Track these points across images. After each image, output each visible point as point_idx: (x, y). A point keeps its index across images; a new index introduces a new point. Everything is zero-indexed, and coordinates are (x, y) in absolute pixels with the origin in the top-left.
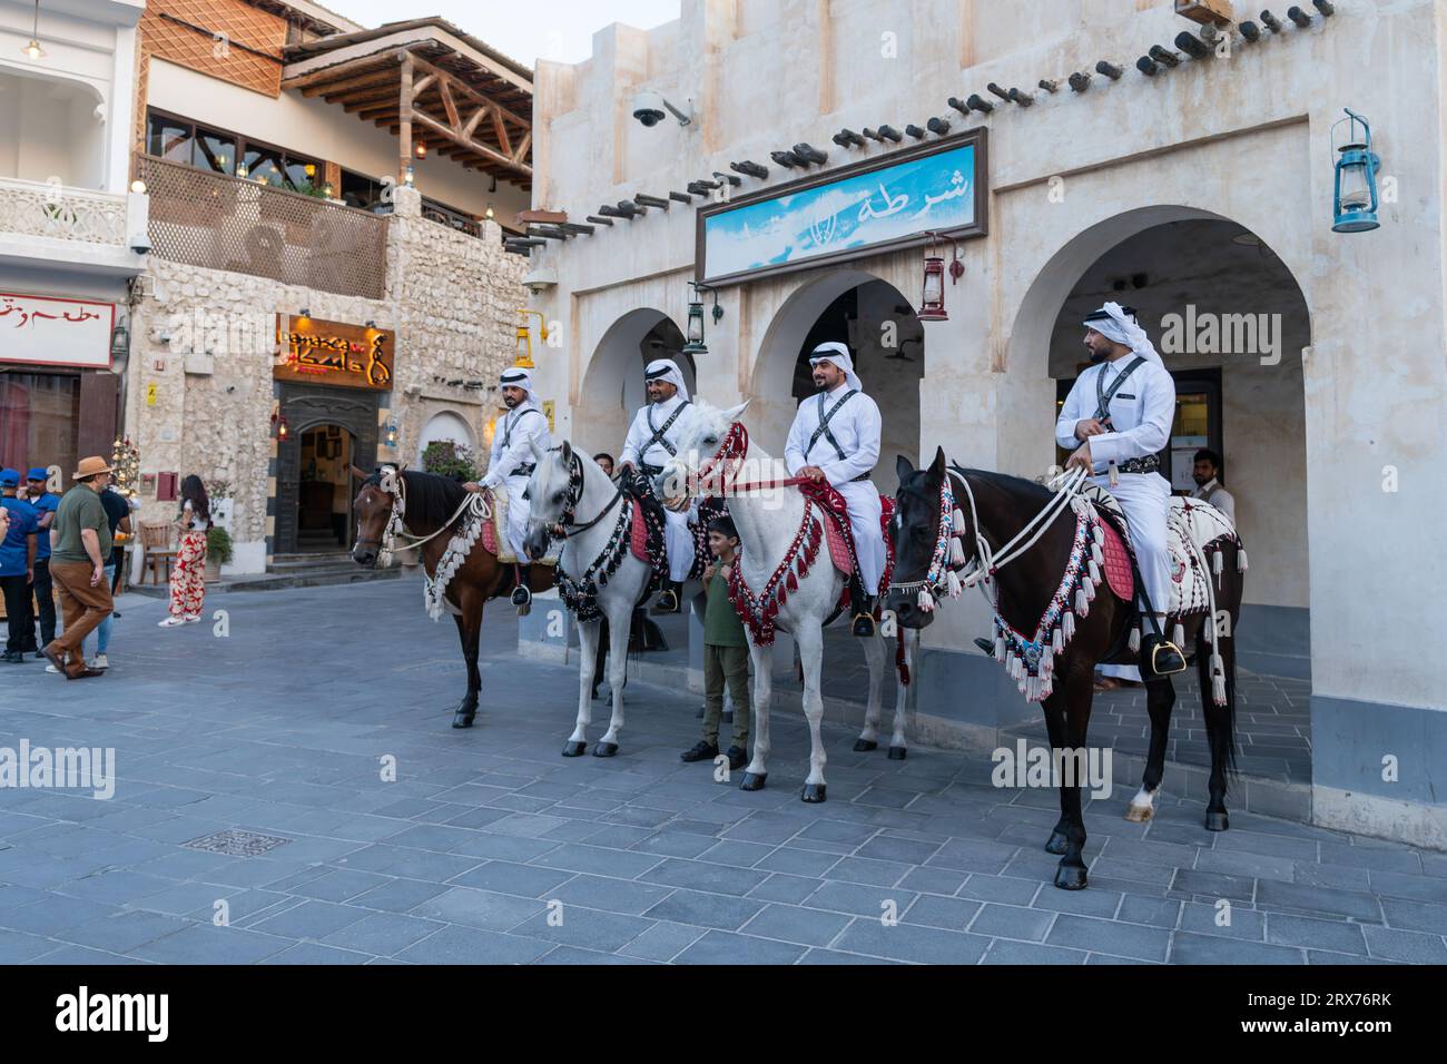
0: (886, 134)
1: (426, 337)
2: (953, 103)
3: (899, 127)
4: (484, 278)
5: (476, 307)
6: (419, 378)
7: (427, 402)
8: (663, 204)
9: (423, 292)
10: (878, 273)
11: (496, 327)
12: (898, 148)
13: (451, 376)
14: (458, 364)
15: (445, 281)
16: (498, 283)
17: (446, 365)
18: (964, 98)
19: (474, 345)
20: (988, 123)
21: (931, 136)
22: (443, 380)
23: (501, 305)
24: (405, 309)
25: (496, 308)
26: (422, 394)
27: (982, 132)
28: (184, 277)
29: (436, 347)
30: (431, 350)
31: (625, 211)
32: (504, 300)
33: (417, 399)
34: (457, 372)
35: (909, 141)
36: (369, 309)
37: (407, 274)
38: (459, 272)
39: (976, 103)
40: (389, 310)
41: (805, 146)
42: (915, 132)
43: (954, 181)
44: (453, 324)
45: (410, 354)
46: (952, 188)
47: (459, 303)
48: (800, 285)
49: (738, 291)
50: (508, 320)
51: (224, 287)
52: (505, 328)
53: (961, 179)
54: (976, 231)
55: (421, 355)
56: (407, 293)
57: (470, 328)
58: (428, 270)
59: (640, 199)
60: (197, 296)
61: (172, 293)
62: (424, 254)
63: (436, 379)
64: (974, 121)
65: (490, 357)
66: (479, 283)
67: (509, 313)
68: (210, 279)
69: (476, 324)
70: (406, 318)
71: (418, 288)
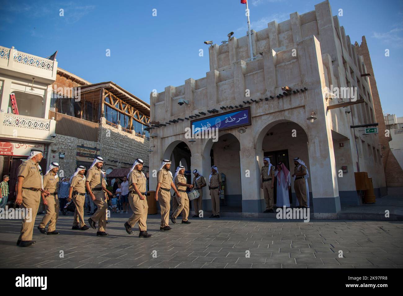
0: (231, 107)
1: (106, 151)
2: (244, 102)
3: (233, 106)
4: (118, 137)
5: (116, 144)
7: (107, 165)
8: (183, 120)
10: (230, 132)
11: (120, 148)
12: (233, 110)
13: (112, 159)
14: (113, 157)
15: (110, 138)
16: (121, 138)
17: (110, 157)
18: (246, 101)
19: (116, 152)
20: (250, 105)
21: (239, 108)
22: (110, 160)
23: (121, 143)
24: (102, 144)
25: (120, 144)
26: (106, 163)
27: (249, 107)
28: (59, 137)
29: (108, 153)
30: (108, 154)
31: (174, 122)
34: (112, 158)
35: (235, 109)
36: (95, 144)
37: (103, 136)
38: (113, 136)
39: (248, 102)
40: (99, 144)
41: (215, 109)
42: (236, 107)
43: (244, 115)
44: (112, 148)
45: (103, 155)
46: (244, 117)
47: (113, 143)
50: (123, 147)
51: (67, 139)
52: (122, 149)
53: (246, 115)
54: (250, 124)
55: (105, 154)
56: (103, 141)
57: (115, 149)
59: (179, 119)
60: (62, 141)
61: (57, 141)
62: (106, 132)
63: (108, 160)
64: (247, 105)
65: (119, 155)
67: (123, 145)
68: (64, 138)
69: (116, 148)
70: (103, 146)
71: (105, 139)
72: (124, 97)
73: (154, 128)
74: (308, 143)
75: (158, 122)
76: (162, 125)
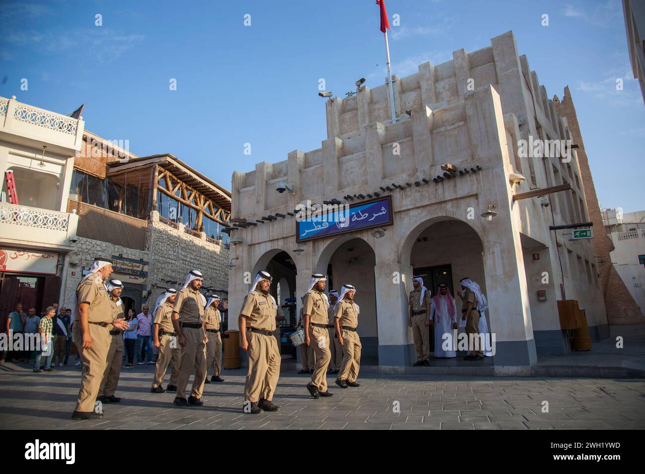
0: (361, 196)
1: (159, 264)
2: (381, 188)
3: (364, 194)
4: (178, 243)
5: (175, 254)
6: (157, 280)
7: (159, 288)
8: (283, 216)
9: (159, 249)
10: (359, 236)
11: (181, 262)
12: (364, 200)
13: (168, 279)
14: (169, 275)
15: (166, 245)
16: (182, 245)
17: (166, 275)
18: (385, 187)
19: (174, 268)
20: (392, 194)
21: (374, 197)
22: (164, 280)
23: (183, 253)
24: (153, 254)
25: (182, 255)
26: (158, 286)
27: (390, 196)
28: (83, 242)
29: (162, 268)
30: (161, 270)
31: (270, 219)
32: (185, 252)
33: (155, 287)
34: (169, 277)
35: (367, 199)
36: (141, 254)
37: (154, 242)
38: (170, 241)
39: (388, 189)
40: (148, 255)
41: (335, 199)
42: (369, 196)
43: (382, 210)
44: (168, 260)
45: (154, 271)
46: (382, 212)
47: (170, 252)
48: (332, 240)
49: (311, 242)
50: (185, 259)
51: (96, 246)
52: (184, 262)
53: (384, 209)
54: (390, 223)
55: (158, 271)
56: (154, 249)
57: (173, 262)
58: (161, 240)
59: (277, 215)
60: (87, 249)
61: (79, 248)
62: (160, 235)
63: (162, 280)
64: (386, 194)
65: (179, 272)
66: (176, 245)
67: (186, 256)
68: (91, 243)
69: (175, 260)
70: (153, 258)
71: (158, 247)
72: (190, 179)
73: (237, 229)
74: (484, 253)
75: (245, 219)
76: (250, 224)
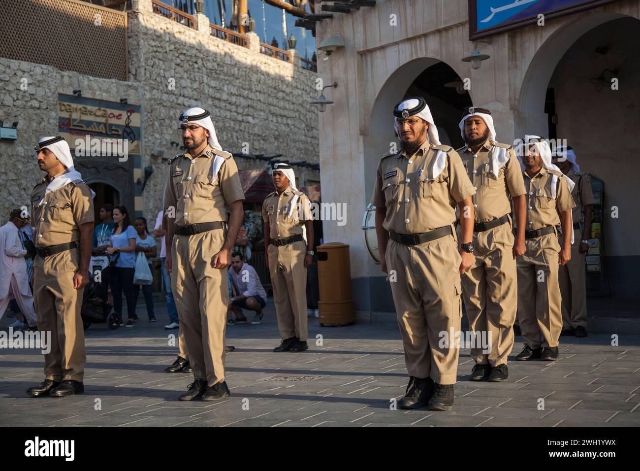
1: (163, 110)
4: (200, 61)
5: (196, 85)
6: (161, 143)
9: (159, 75)
11: (210, 102)
15: (173, 66)
16: (209, 65)
23: (213, 83)
24: (147, 88)
25: (210, 86)
26: (165, 156)
30: (167, 121)
32: (215, 79)
33: (160, 161)
36: (121, 89)
37: (147, 59)
38: (182, 57)
40: (136, 89)
45: (153, 126)
47: (184, 83)
50: (218, 95)
52: (216, 102)
55: (161, 125)
56: (148, 75)
58: (161, 56)
62: (157, 43)
63: (172, 143)
66: (196, 66)
69: (196, 100)
70: (148, 96)
71: (155, 71)
